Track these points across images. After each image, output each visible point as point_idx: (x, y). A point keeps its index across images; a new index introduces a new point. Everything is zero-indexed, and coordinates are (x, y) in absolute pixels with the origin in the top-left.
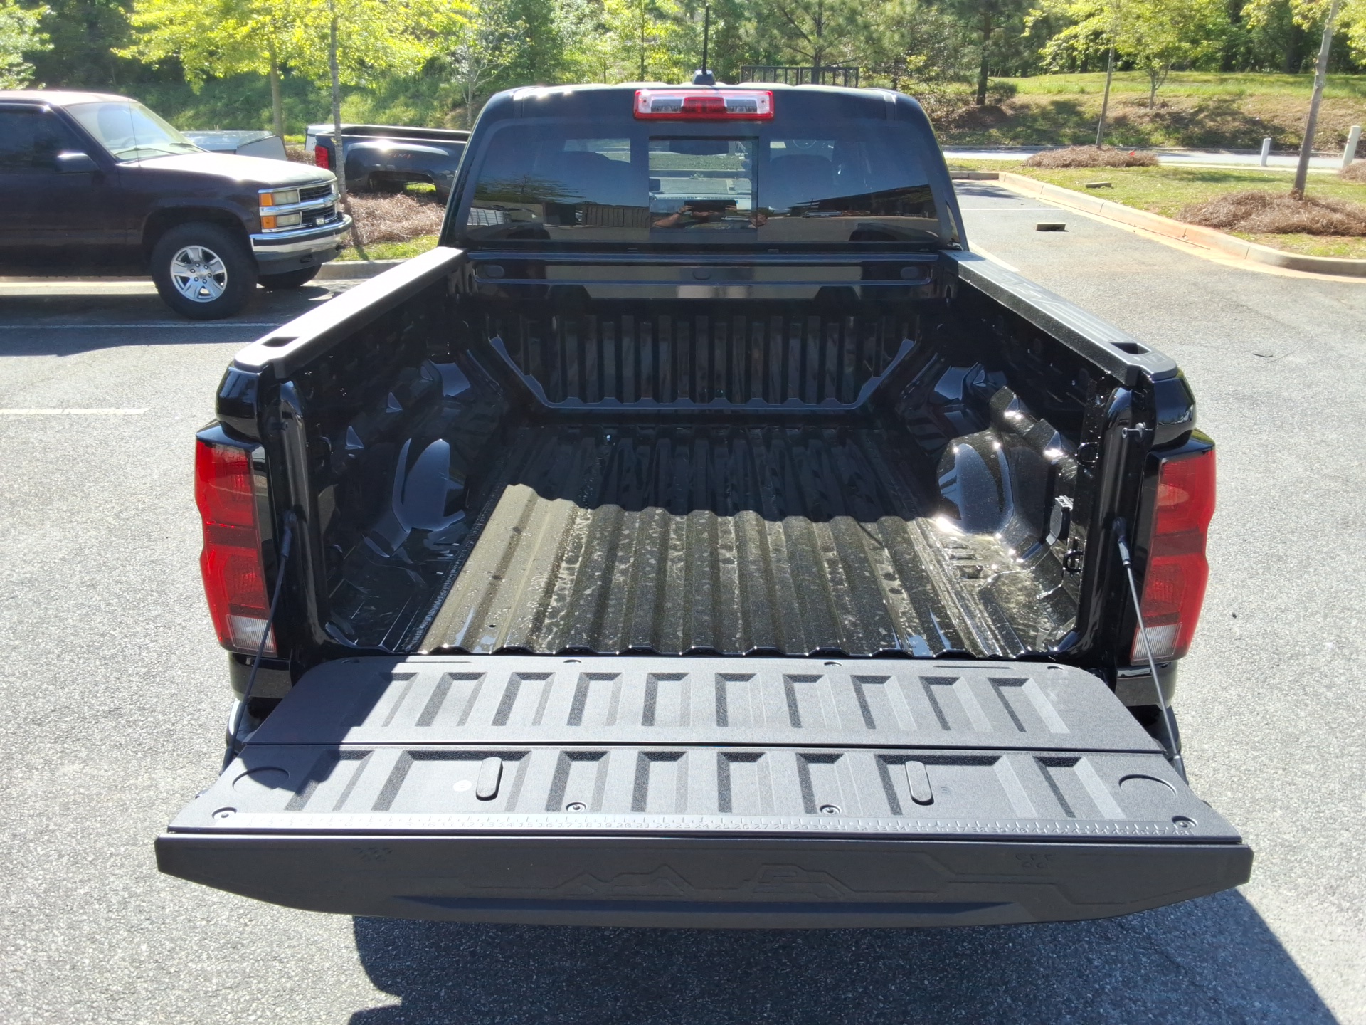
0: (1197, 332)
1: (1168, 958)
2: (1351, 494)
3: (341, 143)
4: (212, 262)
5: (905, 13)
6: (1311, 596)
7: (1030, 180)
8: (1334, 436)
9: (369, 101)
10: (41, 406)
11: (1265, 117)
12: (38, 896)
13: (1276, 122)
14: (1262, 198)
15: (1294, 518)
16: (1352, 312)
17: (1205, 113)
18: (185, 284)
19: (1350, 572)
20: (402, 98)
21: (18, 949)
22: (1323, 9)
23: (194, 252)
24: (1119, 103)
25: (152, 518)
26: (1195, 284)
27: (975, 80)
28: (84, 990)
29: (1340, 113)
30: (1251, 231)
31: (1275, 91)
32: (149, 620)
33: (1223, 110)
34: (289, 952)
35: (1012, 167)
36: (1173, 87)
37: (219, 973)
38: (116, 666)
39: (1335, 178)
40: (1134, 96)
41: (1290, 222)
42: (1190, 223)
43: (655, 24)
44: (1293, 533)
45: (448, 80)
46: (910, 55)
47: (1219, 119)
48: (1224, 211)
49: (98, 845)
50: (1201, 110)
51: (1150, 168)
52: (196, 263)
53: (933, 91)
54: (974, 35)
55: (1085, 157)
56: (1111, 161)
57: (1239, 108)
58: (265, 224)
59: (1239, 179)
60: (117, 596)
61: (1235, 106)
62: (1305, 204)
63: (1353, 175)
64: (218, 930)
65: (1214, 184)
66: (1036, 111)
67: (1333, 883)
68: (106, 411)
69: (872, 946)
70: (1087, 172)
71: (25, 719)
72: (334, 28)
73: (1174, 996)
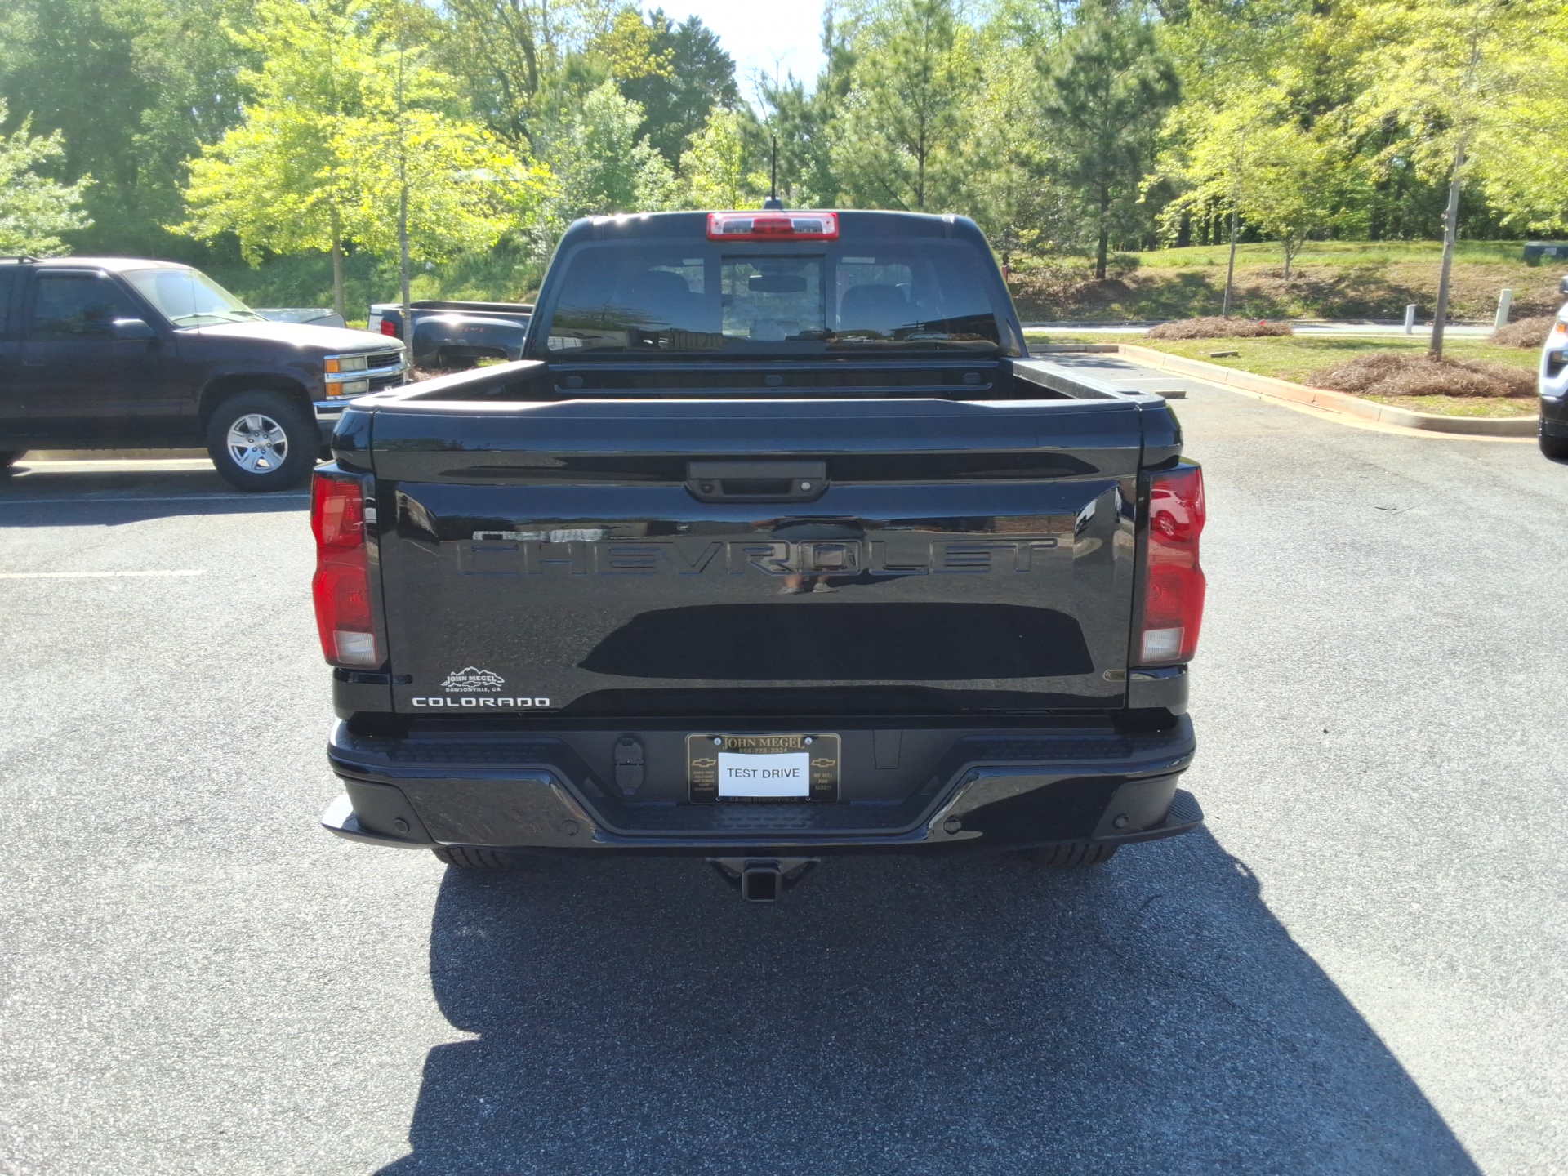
0: (1318, 489)
1: (1225, 999)
2: (1463, 629)
3: (409, 316)
4: (273, 431)
5: (1011, 181)
6: (1407, 714)
7: (1152, 352)
8: (1452, 579)
9: (437, 285)
10: (92, 570)
11: (1412, 285)
12: (119, 965)
13: (1424, 290)
14: (1397, 361)
15: (1400, 650)
16: (1487, 468)
17: (1346, 283)
18: (242, 454)
19: (1450, 694)
20: (473, 281)
21: (103, 1005)
22: (1449, 163)
23: (253, 421)
24: (1252, 274)
25: (215, 663)
26: (1320, 445)
27: (1094, 253)
28: (169, 1034)
29: (1495, 279)
30: (1385, 394)
31: (1421, 258)
32: (217, 748)
33: (1364, 279)
34: (369, 1004)
35: (1132, 340)
36: (1309, 256)
37: (300, 1021)
38: (186, 785)
39: (1485, 344)
40: (1268, 266)
41: (1427, 384)
42: (1320, 388)
43: (747, 200)
44: (1396, 662)
45: (522, 262)
46: (1023, 228)
47: (1361, 288)
48: (1355, 375)
49: (176, 926)
50: (1341, 279)
51: (1283, 337)
52: (255, 432)
53: (1047, 266)
54: (1091, 207)
55: (1210, 328)
56: (1240, 331)
57: (1383, 276)
58: (329, 391)
59: (1377, 346)
60: (184, 728)
61: (1378, 274)
62: (1444, 365)
63: (1504, 340)
64: (298, 988)
65: (1351, 351)
66: (1161, 284)
67: (1398, 943)
68: (161, 573)
69: (937, 993)
70: (1213, 342)
71: (96, 829)
72: (404, 199)
73: (1227, 1029)
